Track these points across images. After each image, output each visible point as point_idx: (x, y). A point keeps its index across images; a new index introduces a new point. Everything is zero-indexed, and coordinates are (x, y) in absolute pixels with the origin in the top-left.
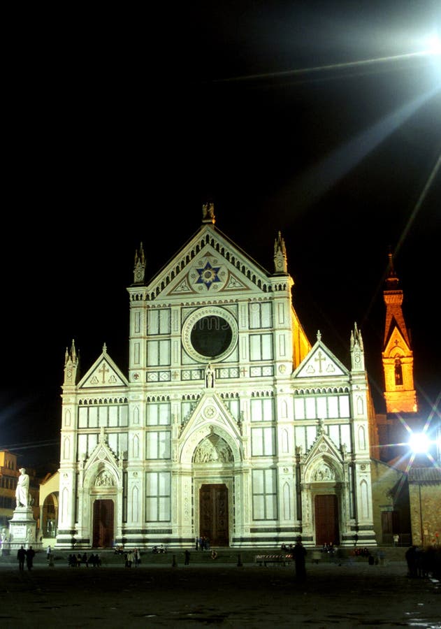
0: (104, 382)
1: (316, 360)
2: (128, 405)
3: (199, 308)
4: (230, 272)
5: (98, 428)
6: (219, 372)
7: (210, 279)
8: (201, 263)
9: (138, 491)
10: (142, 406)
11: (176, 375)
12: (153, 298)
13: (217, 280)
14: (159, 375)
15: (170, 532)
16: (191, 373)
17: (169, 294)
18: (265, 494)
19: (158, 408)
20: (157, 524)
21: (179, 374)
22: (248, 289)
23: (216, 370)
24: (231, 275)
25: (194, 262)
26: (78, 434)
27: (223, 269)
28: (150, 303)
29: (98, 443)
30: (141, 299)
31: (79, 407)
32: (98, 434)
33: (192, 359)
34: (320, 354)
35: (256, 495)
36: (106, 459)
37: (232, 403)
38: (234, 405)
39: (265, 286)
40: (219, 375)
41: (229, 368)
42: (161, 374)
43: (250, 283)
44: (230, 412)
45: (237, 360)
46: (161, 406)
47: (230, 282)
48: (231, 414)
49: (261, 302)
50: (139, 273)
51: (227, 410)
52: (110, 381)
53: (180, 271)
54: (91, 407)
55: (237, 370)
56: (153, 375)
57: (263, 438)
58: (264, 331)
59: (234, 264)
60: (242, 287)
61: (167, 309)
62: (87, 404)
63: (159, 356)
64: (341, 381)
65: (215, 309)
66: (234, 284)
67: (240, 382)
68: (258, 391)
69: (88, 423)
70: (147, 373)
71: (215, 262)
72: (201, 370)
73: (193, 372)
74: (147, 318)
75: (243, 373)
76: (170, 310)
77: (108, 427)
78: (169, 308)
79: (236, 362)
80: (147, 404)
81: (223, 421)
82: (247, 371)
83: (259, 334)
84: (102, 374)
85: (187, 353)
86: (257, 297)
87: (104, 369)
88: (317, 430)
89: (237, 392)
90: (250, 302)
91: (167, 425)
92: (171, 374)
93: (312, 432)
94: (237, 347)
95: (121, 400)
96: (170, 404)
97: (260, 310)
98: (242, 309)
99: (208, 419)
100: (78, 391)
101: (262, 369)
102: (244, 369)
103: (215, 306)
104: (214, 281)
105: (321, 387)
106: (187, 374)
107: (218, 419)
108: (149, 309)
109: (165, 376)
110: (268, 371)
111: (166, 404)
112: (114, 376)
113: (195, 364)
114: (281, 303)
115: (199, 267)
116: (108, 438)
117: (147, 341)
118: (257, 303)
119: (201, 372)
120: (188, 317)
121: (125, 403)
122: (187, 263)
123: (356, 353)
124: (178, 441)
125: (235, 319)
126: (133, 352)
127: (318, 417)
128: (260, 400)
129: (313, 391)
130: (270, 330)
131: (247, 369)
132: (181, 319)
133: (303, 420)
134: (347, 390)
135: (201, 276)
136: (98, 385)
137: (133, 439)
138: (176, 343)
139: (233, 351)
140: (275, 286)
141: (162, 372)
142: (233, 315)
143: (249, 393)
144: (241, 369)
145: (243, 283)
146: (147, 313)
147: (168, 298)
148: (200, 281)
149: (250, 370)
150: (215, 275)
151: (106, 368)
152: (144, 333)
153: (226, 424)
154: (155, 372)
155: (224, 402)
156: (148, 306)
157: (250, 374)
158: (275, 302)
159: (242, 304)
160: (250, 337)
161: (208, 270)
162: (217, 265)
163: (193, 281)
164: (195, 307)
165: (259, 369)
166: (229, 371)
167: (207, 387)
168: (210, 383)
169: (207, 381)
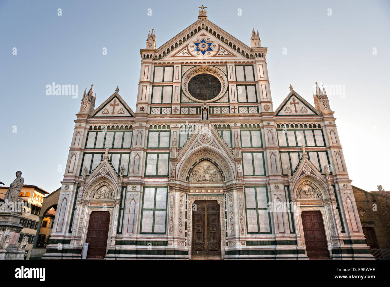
0: (113, 113)
1: (291, 103)
2: (132, 131)
3: (195, 66)
4: (219, 46)
5: (103, 148)
6: (213, 109)
7: (205, 49)
8: (198, 39)
9: (136, 203)
10: (145, 132)
11: (174, 110)
12: (160, 58)
13: (210, 49)
14: (161, 110)
15: (165, 244)
16: (189, 109)
17: (173, 56)
18: (257, 209)
19: (159, 135)
20: (153, 236)
21: (179, 108)
22: (234, 56)
23: (210, 107)
24: (221, 47)
25: (194, 39)
26: (84, 153)
27: (215, 44)
28: (157, 62)
29: (102, 160)
30: (151, 58)
31: (89, 132)
32: (103, 153)
33: (190, 99)
34: (294, 100)
35: (249, 209)
36: (108, 174)
37: (224, 132)
38: (226, 134)
39: (247, 54)
40: (213, 112)
41: (221, 107)
42: (163, 109)
43: (235, 53)
44: (222, 139)
45: (228, 101)
46: (162, 133)
47: (220, 51)
48: (224, 141)
49: (244, 65)
50: (150, 43)
51: (220, 137)
52: (119, 113)
53: (182, 43)
54: (99, 132)
55: (228, 108)
56: (156, 110)
57: (253, 160)
58: (248, 83)
59: (223, 41)
60: (229, 54)
61: (171, 66)
62: (96, 129)
63: (162, 96)
64: (314, 119)
65: (209, 68)
66: (223, 52)
67: (230, 117)
68: (246, 124)
69: (95, 144)
70: (151, 108)
71: (209, 39)
72: (197, 107)
73: (190, 109)
74: (154, 71)
75: (233, 110)
76: (173, 66)
77: (113, 148)
78: (172, 65)
79: (227, 103)
80: (149, 131)
81: (216, 146)
82: (237, 109)
83: (244, 85)
84: (112, 107)
85: (185, 95)
86: (242, 61)
87: (115, 104)
88: (299, 156)
89: (228, 124)
90: (236, 64)
91: (166, 148)
92: (171, 109)
93: (294, 156)
94: (227, 93)
95: (127, 127)
96: (170, 131)
97: (244, 70)
98: (231, 68)
99: (203, 144)
100: (90, 119)
101: (248, 109)
102: (234, 107)
103: (208, 65)
104: (208, 50)
105: (298, 123)
106: (185, 110)
107: (213, 144)
108: (156, 65)
109: (166, 111)
110: (253, 110)
111: (166, 131)
112: (123, 109)
113: (193, 103)
114: (260, 65)
115: (196, 41)
116: (111, 157)
117: (153, 86)
118: (241, 65)
119: (197, 109)
120: (187, 71)
121: (130, 129)
122: (187, 39)
123: (323, 100)
124: (176, 161)
125: (225, 74)
126: (141, 91)
127: (299, 146)
128: (248, 130)
129: (292, 126)
130: (253, 83)
131: (236, 107)
132: (182, 73)
133: (286, 147)
134: (319, 126)
135: (198, 46)
136: (108, 115)
137: (135, 158)
138: (177, 88)
139: (224, 95)
140: (256, 54)
141: (164, 107)
142: (223, 72)
143: (239, 125)
144: (232, 107)
145: (230, 52)
146: (155, 68)
147: (172, 59)
148: (197, 49)
149: (239, 109)
150: (208, 46)
151: (117, 103)
152: (151, 80)
153: (219, 148)
154: (157, 107)
155: (218, 131)
156: (155, 63)
157: (239, 111)
158: (256, 64)
159: (231, 65)
160: (237, 86)
161: (203, 43)
162: (210, 41)
163: (191, 49)
164: (193, 65)
165: (246, 108)
166: (221, 109)
167: (203, 119)
168: (205, 116)
169: (202, 115)
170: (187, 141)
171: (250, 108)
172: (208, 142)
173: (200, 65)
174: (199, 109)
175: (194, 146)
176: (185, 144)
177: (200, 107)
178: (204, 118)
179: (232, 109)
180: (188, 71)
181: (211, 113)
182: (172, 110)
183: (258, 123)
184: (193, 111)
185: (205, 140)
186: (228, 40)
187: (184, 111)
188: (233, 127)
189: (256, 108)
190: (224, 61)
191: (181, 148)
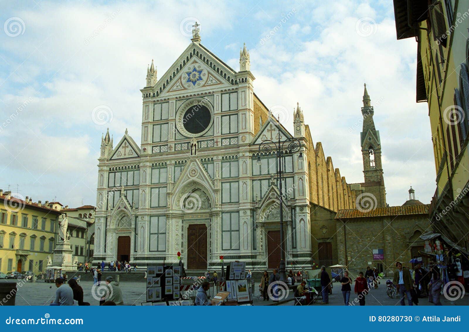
0: (125, 155)
1: (268, 130)
2: (139, 170)
3: (187, 100)
4: (209, 73)
5: (120, 186)
6: (201, 144)
7: (196, 78)
8: (189, 69)
9: (144, 230)
10: (149, 170)
12: (158, 95)
13: (200, 79)
14: (160, 148)
16: (181, 145)
17: (169, 91)
18: (230, 231)
20: (157, 253)
21: (174, 146)
22: (221, 83)
23: (198, 142)
24: (210, 75)
25: (185, 69)
26: (108, 192)
27: (205, 72)
28: (155, 99)
29: (120, 197)
30: (149, 97)
31: (109, 173)
32: (120, 191)
33: (182, 135)
34: (271, 126)
35: (225, 231)
36: (125, 208)
37: (209, 165)
38: (210, 167)
39: (232, 80)
40: (201, 146)
41: (207, 141)
42: (162, 147)
43: (222, 80)
44: (207, 172)
45: (213, 134)
46: (161, 170)
47: (209, 80)
48: (208, 174)
49: (230, 92)
50: (149, 79)
52: (129, 154)
53: (176, 76)
54: (116, 172)
55: (212, 141)
56: (156, 148)
57: (230, 189)
58: (232, 112)
59: (211, 67)
60: (217, 82)
62: (114, 170)
63: (161, 135)
65: (199, 100)
66: (212, 81)
67: (214, 150)
68: (227, 156)
69: (115, 183)
70: (153, 147)
71: (199, 67)
73: (183, 145)
74: (154, 109)
75: (216, 143)
76: (169, 103)
77: (127, 186)
78: (168, 101)
79: (212, 136)
80: (152, 169)
81: (201, 179)
83: (228, 115)
84: (124, 149)
85: (179, 132)
86: (227, 89)
87: (125, 146)
88: (269, 183)
89: (212, 157)
91: (165, 183)
92: (168, 147)
93: (265, 183)
94: (213, 124)
95: (135, 167)
96: (167, 168)
97: (230, 98)
98: (217, 98)
99: (192, 177)
100: (109, 162)
101: (230, 140)
102: (218, 141)
103: (198, 97)
104: (198, 80)
107: (199, 177)
108: (155, 103)
109: (164, 149)
110: (234, 141)
111: (164, 168)
112: (131, 151)
113: (184, 139)
114: (243, 91)
115: (188, 71)
116: (127, 193)
117: (153, 125)
118: (227, 93)
119: (188, 144)
120: (180, 107)
121: (138, 168)
123: (297, 124)
124: (172, 194)
125: (212, 105)
126: (143, 133)
127: (270, 173)
128: (228, 162)
130: (236, 112)
131: (220, 140)
132: (176, 109)
133: (259, 175)
135: (190, 77)
136: (121, 157)
137: (142, 194)
138: (172, 125)
139: (211, 128)
140: (240, 80)
141: (163, 145)
142: (210, 103)
143: (220, 157)
144: (215, 140)
145: (218, 80)
146: (154, 106)
147: (167, 94)
148: (189, 80)
149: (222, 141)
150: (199, 75)
151: (127, 145)
152: (151, 119)
153: (204, 180)
154: (157, 146)
155: (203, 164)
156: (154, 101)
157: (222, 144)
158: (240, 91)
159: (217, 95)
160: (222, 118)
161: (194, 72)
162: (201, 69)
163: (184, 81)
164: (185, 99)
165: (228, 140)
166: (207, 143)
167: (192, 154)
168: (194, 151)
170: (180, 176)
172: (195, 176)
173: (191, 98)
175: (185, 180)
176: (178, 178)
177: (190, 143)
179: (215, 142)
180: (181, 105)
183: (236, 155)
184: (185, 146)
185: (193, 174)
186: (216, 65)
188: (216, 160)
189: (236, 139)
190: (211, 91)
191: (175, 182)
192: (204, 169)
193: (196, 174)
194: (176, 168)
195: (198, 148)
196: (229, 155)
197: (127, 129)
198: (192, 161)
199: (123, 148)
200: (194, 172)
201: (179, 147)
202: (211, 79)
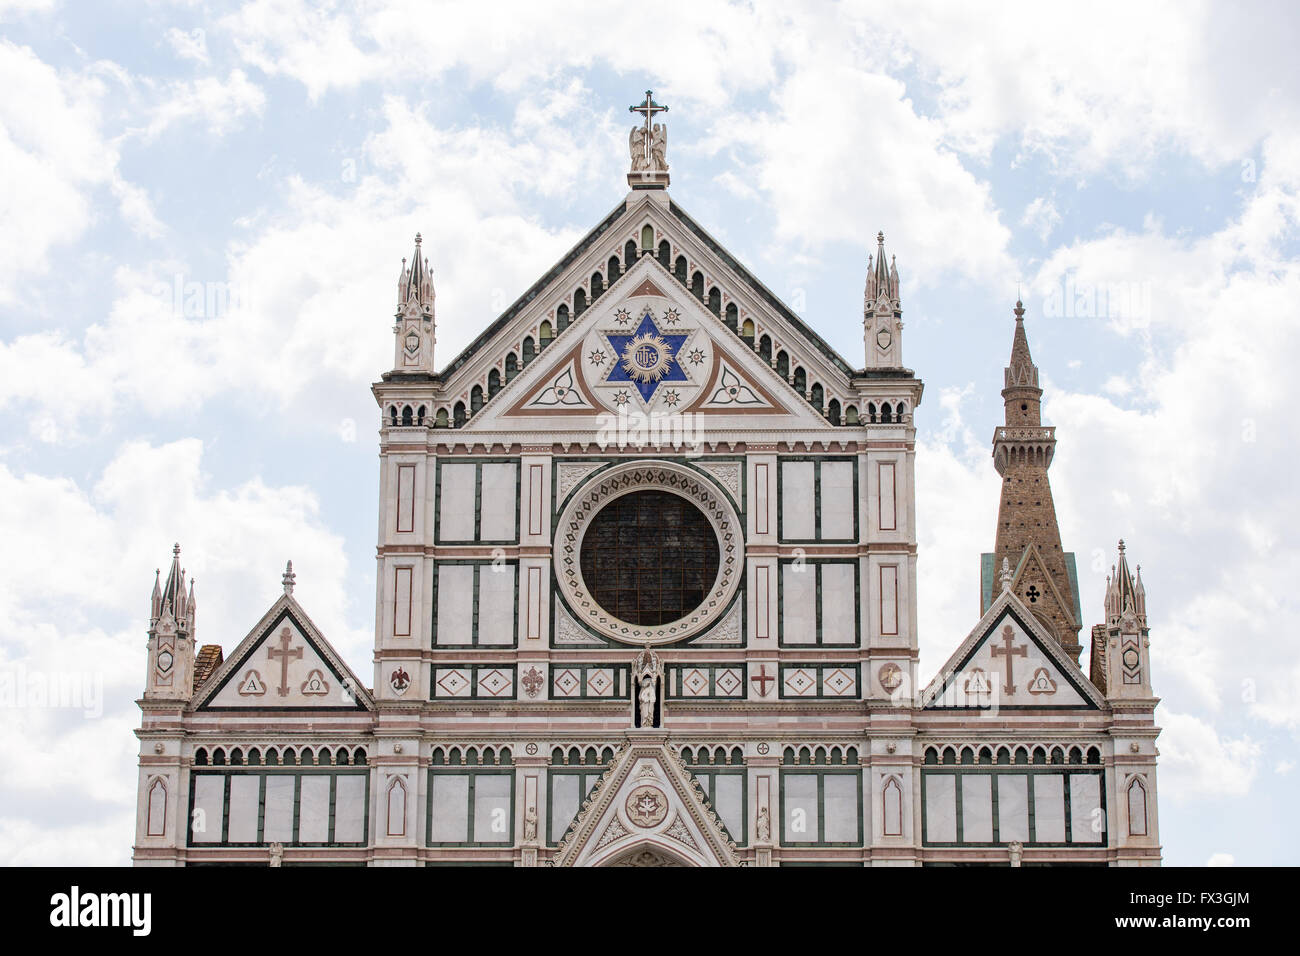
0: (283, 690)
1: (995, 652)
2: (367, 773)
3: (611, 463)
4: (719, 352)
5: (260, 844)
6: (679, 677)
7: (656, 369)
8: (622, 316)
10: (416, 779)
11: (525, 681)
12: (460, 422)
13: (675, 372)
14: (475, 676)
16: (584, 674)
17: (516, 410)
19: (472, 788)
21: (545, 676)
22: (778, 409)
23: (668, 667)
24: (723, 363)
25: (603, 316)
27: (699, 343)
28: (449, 439)
30: (420, 422)
31: (194, 773)
33: (588, 628)
34: (1009, 635)
37: (720, 780)
38: (728, 787)
39: (834, 403)
40: (679, 688)
41: (713, 666)
42: (482, 673)
43: (785, 394)
44: (712, 809)
45: (739, 641)
46: (480, 781)
47: (718, 385)
48: (718, 818)
49: (820, 457)
50: (412, 334)
51: (704, 802)
52: (307, 689)
53: (552, 339)
54: (237, 773)
55: (738, 672)
56: (454, 676)
58: (829, 550)
59: (733, 327)
60: (759, 401)
61: (507, 461)
62: (223, 762)
63: (476, 614)
64: (1076, 725)
65: (669, 472)
66: (733, 391)
67: (747, 713)
68: (806, 744)
69: (226, 828)
70: (434, 668)
71: (673, 315)
72: (616, 667)
73: (591, 673)
74: (438, 485)
75: (758, 684)
76: (518, 462)
78: (511, 456)
79: (735, 646)
80: (432, 773)
81: (688, 839)
82: (772, 679)
83: (813, 560)
84: (277, 664)
85: (569, 609)
86: (808, 439)
87: (286, 646)
89: (737, 744)
90: (785, 455)
91: (500, 844)
92: (515, 675)
94: (740, 599)
95: (343, 755)
96: (512, 773)
97: (818, 482)
98: (761, 470)
99: (639, 830)
100: (195, 720)
101: (820, 675)
102: (763, 672)
103: (667, 458)
104: (665, 377)
105: (1012, 742)
106: (570, 678)
107: (673, 832)
108: (444, 457)
109: (495, 682)
110: (839, 682)
111: (497, 773)
112: (319, 672)
113: (600, 647)
114: (886, 463)
115: (615, 326)
117: (437, 564)
118: (806, 459)
119: (617, 675)
120: (576, 490)
121: (356, 763)
122: (578, 313)
123: (1126, 638)
125: (735, 506)
126: (389, 596)
127: (1002, 839)
128: (813, 772)
129: (985, 752)
130: (847, 550)
131: (772, 669)
132: (554, 497)
133: (952, 845)
134: (1094, 754)
135: (624, 357)
136: (265, 702)
138: (535, 574)
139: (728, 609)
140: (872, 407)
141: (487, 666)
142: (727, 495)
143: (776, 750)
144: (753, 670)
145: (762, 390)
146: (438, 469)
147: (510, 423)
148: (619, 373)
149: (781, 676)
150: (669, 356)
151: (292, 646)
152: (425, 535)
153: (698, 849)
154: (461, 666)
155: (694, 773)
156: (442, 447)
157: (781, 689)
158: (869, 460)
159: (760, 459)
160: (780, 568)
161: (647, 339)
162: (679, 326)
163: (594, 374)
164: (602, 459)
165: (812, 673)
166: (713, 676)
167: (638, 724)
168: (647, 711)
169: (638, 703)
170: (576, 819)
171: (827, 673)
172: (655, 823)
173: (630, 459)
174: (623, 672)
175: (605, 840)
176: (570, 830)
177: (628, 667)
178: (643, 721)
179: (754, 679)
180: (580, 486)
181: (673, 692)
182: (519, 680)
183: (851, 744)
184: (600, 682)
185: (644, 814)
186: (756, 322)
187: (567, 682)
188: (754, 758)
189: (852, 672)
190: (732, 439)
191: (556, 845)
192: (702, 797)
193: (660, 815)
194: (556, 778)
195: (667, 696)
196: (819, 744)
197: (290, 564)
198: (639, 755)
199: (270, 657)
200: (647, 807)
201: (568, 684)
202: (730, 381)
